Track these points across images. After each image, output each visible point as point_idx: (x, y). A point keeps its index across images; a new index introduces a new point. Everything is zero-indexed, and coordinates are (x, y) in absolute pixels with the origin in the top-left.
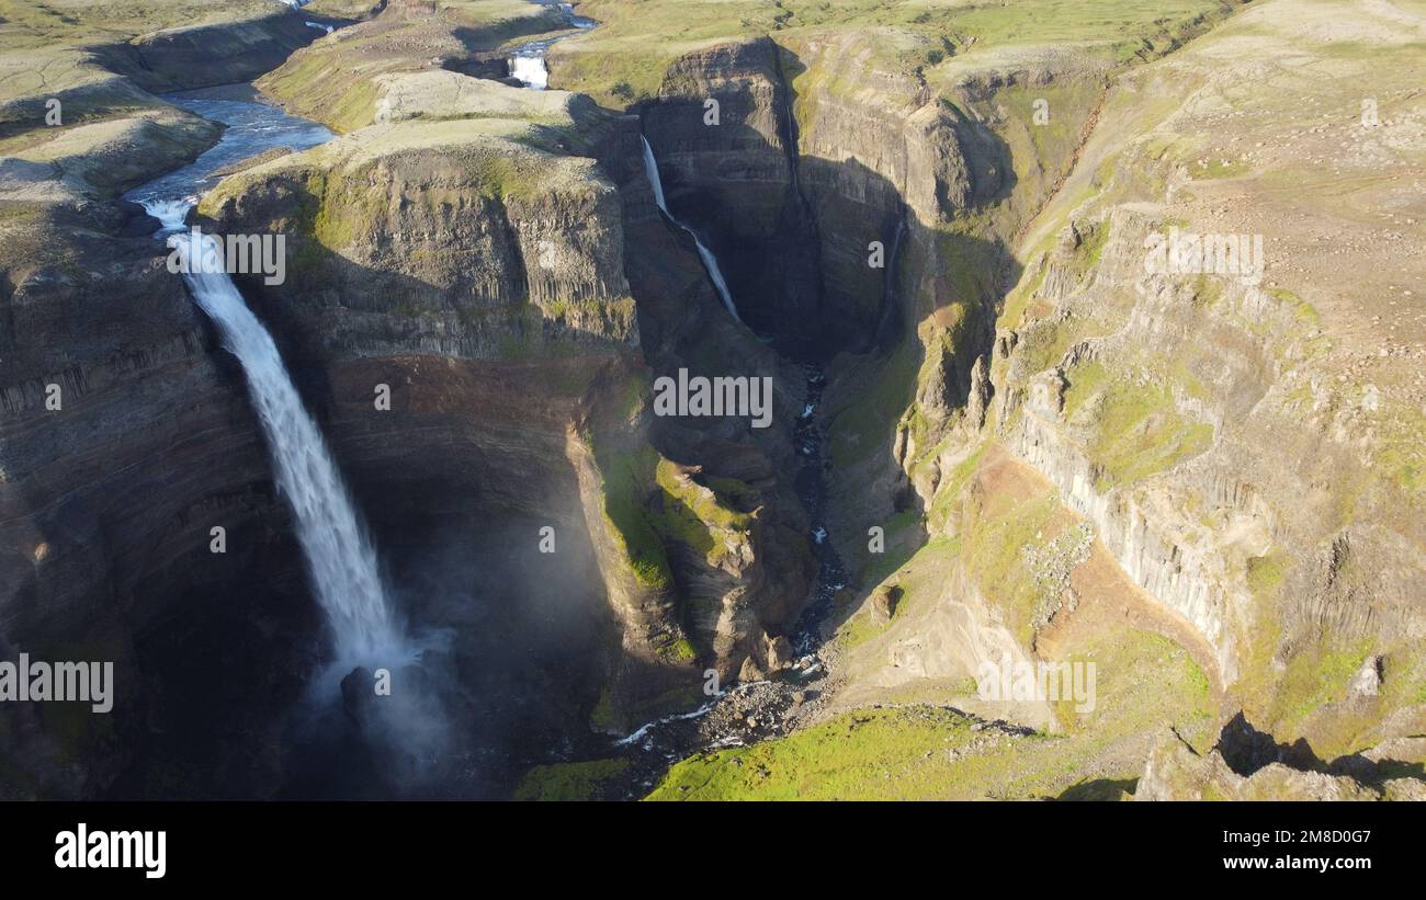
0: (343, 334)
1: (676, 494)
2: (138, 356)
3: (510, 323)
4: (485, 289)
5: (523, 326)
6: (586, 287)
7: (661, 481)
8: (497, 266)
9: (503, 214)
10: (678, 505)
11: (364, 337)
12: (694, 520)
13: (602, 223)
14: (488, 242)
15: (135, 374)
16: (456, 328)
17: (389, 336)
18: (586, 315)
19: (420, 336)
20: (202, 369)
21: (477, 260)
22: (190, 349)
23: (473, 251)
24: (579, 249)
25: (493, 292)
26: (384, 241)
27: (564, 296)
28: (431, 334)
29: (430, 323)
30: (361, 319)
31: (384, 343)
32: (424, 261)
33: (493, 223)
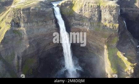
0: (73, 23)
1: (120, 57)
2: (46, 22)
3: (97, 25)
4: (95, 19)
5: (99, 26)
6: (111, 21)
7: (118, 54)
8: (97, 16)
9: (100, 8)
10: (120, 59)
11: (76, 24)
12: (123, 62)
13: (116, 11)
14: (97, 12)
15: (45, 24)
16: (89, 25)
17: (80, 25)
18: (110, 26)
19: (84, 25)
20: (54, 25)
21: (94, 15)
22: (53, 22)
23: (94, 13)
24: (111, 15)
25: (96, 20)
26: (81, 10)
27: (107, 22)
28: (85, 25)
29: (86, 24)
30: (76, 22)
31: (78, 26)
32: (87, 14)
33: (98, 9)
